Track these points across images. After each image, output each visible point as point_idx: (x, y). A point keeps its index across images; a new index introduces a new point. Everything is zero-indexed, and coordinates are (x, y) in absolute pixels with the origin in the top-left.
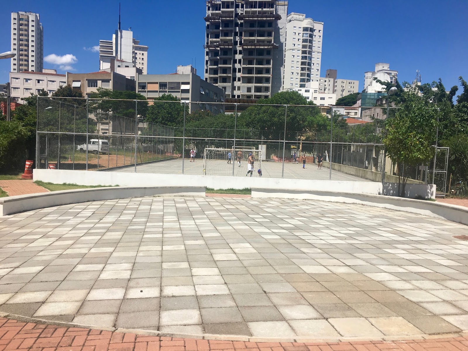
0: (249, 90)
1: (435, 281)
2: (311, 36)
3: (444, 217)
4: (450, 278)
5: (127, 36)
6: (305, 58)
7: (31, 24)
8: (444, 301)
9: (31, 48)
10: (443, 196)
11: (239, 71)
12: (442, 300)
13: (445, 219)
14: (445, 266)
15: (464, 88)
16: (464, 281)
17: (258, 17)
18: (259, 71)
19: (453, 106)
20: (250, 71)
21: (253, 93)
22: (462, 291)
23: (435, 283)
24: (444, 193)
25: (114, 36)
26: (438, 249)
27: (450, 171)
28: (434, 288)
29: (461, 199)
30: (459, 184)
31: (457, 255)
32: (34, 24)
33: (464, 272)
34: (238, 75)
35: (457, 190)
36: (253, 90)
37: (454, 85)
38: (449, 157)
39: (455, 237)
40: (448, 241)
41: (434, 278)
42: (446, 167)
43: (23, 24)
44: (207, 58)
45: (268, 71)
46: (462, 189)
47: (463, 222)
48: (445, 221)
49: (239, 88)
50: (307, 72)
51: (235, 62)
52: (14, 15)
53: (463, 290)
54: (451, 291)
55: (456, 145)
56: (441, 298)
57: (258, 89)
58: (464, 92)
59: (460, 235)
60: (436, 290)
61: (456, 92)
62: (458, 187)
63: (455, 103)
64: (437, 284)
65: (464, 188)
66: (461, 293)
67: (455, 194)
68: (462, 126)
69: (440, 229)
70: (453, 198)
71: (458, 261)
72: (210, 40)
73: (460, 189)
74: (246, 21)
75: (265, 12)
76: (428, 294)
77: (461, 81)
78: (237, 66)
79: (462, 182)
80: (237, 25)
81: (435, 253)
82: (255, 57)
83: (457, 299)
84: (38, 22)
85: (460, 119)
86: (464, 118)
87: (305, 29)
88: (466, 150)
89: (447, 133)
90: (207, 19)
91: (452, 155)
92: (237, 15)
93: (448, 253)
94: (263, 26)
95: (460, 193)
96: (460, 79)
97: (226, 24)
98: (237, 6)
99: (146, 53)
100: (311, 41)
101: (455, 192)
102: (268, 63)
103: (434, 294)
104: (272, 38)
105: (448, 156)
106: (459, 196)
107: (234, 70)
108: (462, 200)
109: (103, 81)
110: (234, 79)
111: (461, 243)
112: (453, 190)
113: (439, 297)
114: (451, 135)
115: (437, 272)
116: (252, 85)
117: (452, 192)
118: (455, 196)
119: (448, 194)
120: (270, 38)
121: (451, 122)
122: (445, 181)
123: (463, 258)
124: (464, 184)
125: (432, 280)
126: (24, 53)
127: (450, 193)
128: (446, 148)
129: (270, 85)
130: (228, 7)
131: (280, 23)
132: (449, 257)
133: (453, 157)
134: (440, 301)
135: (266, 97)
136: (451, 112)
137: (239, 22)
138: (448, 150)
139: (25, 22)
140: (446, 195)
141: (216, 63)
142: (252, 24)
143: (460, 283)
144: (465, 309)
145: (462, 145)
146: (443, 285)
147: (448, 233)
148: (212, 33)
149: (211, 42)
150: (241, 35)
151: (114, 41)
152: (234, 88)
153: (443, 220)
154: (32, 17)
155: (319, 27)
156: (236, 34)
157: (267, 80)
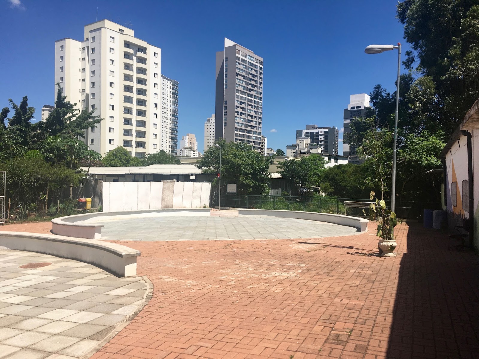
1: (8, 326)
3: (7, 247)
4: (24, 318)
8: (23, 348)
10: (2, 223)
12: (19, 349)
13: (8, 249)
14: (17, 304)
15: (15, 111)
16: (40, 316)
19: (5, 128)
22: (39, 330)
23: (9, 329)
24: (3, 220)
26: (5, 286)
27: (8, 195)
28: (9, 336)
29: (22, 223)
30: (19, 208)
31: (26, 287)
33: (37, 305)
35: (17, 214)
37: (6, 107)
38: (7, 181)
39: (21, 267)
40: (15, 274)
41: (7, 323)
42: (4, 192)
46: (22, 214)
47: (27, 249)
48: (8, 251)
53: (41, 328)
54: (28, 333)
55: (13, 169)
56: (19, 346)
58: (15, 115)
59: (26, 264)
60: (12, 337)
61: (8, 114)
62: (17, 212)
63: (8, 125)
64: (12, 330)
65: (23, 212)
66: (39, 332)
67: (15, 219)
68: (17, 149)
69: (4, 262)
70: (13, 224)
71: (29, 294)
73: (20, 213)
76: (3, 346)
77: (12, 104)
79: (21, 206)
81: (3, 292)
83: (36, 341)
85: (15, 142)
86: (19, 142)
88: (24, 173)
89: (2, 156)
91: (9, 178)
93: (17, 288)
95: (19, 217)
96: (11, 102)
101: (14, 218)
103: (10, 344)
105: (5, 180)
106: (19, 221)
108: (22, 225)
111: (28, 273)
112: (12, 216)
113: (16, 345)
114: (6, 158)
115: (9, 315)
117: (12, 217)
118: (14, 221)
119: (8, 220)
121: (6, 145)
122: (3, 206)
123: (34, 290)
124: (23, 208)
125: (5, 327)
127: (10, 218)
128: (3, 172)
132: (18, 292)
133: (11, 181)
134: (18, 351)
136: (4, 133)
138: (4, 173)
140: (6, 222)
143: (36, 319)
144: (46, 350)
145: (19, 168)
146: (18, 329)
147: (14, 264)
153: (6, 250)
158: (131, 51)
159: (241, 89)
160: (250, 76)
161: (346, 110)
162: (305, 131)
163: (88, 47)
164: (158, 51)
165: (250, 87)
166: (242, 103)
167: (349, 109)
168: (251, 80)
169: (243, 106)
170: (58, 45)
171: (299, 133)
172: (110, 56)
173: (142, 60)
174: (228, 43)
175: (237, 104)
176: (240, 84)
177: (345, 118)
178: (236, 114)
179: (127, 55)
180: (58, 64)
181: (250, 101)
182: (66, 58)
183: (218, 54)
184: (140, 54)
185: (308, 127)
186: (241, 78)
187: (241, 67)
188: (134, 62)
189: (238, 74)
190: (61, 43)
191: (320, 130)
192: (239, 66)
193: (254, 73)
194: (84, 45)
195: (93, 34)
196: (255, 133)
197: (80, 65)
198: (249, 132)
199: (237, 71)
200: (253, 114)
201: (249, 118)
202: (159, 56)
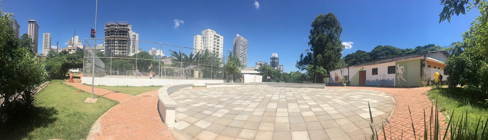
0: (120, 53)
2: (135, 37)
5: (77, 37)
6: (134, 44)
7: (48, 36)
9: (48, 43)
11: (117, 46)
17: (122, 29)
18: (123, 47)
20: (120, 46)
21: (121, 54)
25: (73, 38)
32: (49, 36)
34: (116, 48)
36: (121, 53)
43: (46, 36)
44: (105, 42)
45: (126, 47)
49: (116, 52)
50: (134, 48)
51: (115, 43)
52: (44, 34)
57: (123, 53)
72: (106, 36)
74: (118, 31)
75: (124, 28)
78: (116, 45)
80: (115, 32)
82: (122, 42)
84: (50, 35)
87: (133, 35)
90: (105, 30)
92: (115, 29)
94: (124, 32)
97: (112, 31)
98: (115, 26)
99: (81, 43)
100: (135, 39)
102: (126, 44)
104: (127, 36)
107: (115, 46)
109: (73, 50)
110: (115, 49)
116: (121, 51)
120: (126, 36)
126: (46, 45)
129: (127, 51)
130: (112, 26)
131: (129, 32)
135: (125, 55)
137: (116, 31)
139: (47, 36)
141: (108, 44)
142: (120, 32)
148: (107, 35)
149: (107, 37)
150: (117, 35)
151: (73, 39)
152: (115, 52)
154: (49, 34)
155: (137, 35)
156: (115, 35)
157: (126, 50)
158: (216, 38)
159: (241, 49)
160: (244, 45)
161: (271, 57)
162: (258, 63)
163: (204, 37)
164: (223, 37)
165: (244, 49)
166: (242, 53)
167: (272, 57)
168: (244, 46)
169: (242, 54)
170: (195, 37)
171: (256, 64)
172: (210, 39)
173: (218, 40)
174: (238, 35)
175: (240, 54)
176: (241, 48)
177: (271, 60)
178: (240, 57)
179: (215, 39)
180: (194, 42)
181: (244, 53)
182: (197, 40)
183: (234, 39)
184: (218, 38)
185: (259, 62)
186: (242, 46)
187: (242, 43)
188: (216, 41)
189: (241, 45)
190: (195, 36)
191: (263, 63)
192: (241, 42)
193: (245, 45)
194: (203, 36)
195: (206, 33)
196: (245, 63)
197: (200, 42)
198: (243, 62)
199: (241, 44)
200: (245, 57)
201: (244, 58)
202: (223, 39)
